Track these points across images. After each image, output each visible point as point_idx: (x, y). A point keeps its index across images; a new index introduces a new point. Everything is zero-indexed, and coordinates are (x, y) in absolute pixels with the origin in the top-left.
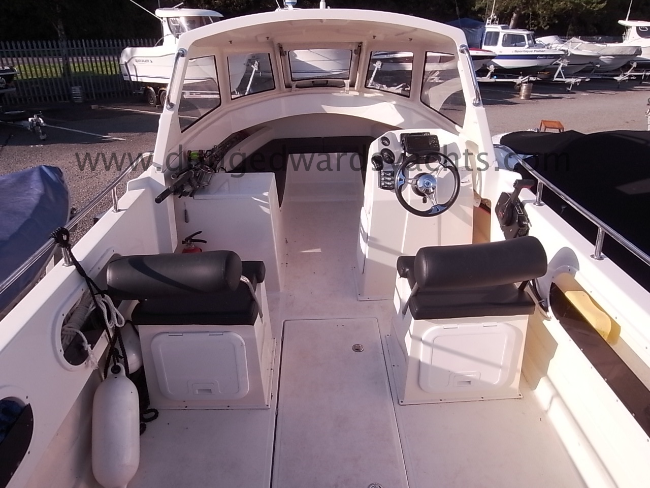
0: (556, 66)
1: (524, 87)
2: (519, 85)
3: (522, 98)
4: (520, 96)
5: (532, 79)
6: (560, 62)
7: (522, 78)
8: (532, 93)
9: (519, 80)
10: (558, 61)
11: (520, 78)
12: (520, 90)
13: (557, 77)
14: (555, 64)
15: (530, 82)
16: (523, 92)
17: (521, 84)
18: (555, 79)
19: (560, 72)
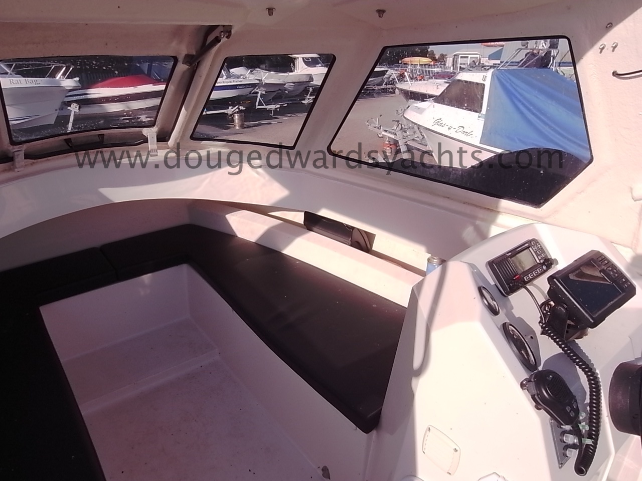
0: (255, 95)
1: (236, 117)
2: (231, 115)
3: (237, 128)
4: (235, 126)
5: (242, 108)
6: (258, 91)
7: (232, 108)
8: (245, 121)
9: (230, 111)
10: (255, 90)
11: (230, 108)
12: (233, 120)
13: (258, 105)
14: (253, 93)
15: (240, 111)
16: (237, 122)
17: (233, 114)
18: (257, 107)
19: (260, 100)
